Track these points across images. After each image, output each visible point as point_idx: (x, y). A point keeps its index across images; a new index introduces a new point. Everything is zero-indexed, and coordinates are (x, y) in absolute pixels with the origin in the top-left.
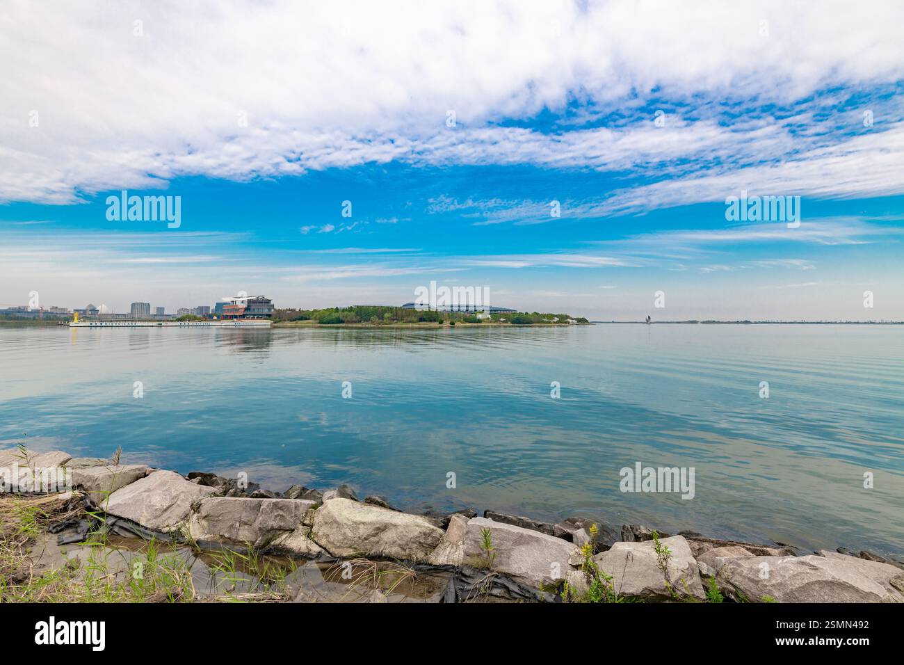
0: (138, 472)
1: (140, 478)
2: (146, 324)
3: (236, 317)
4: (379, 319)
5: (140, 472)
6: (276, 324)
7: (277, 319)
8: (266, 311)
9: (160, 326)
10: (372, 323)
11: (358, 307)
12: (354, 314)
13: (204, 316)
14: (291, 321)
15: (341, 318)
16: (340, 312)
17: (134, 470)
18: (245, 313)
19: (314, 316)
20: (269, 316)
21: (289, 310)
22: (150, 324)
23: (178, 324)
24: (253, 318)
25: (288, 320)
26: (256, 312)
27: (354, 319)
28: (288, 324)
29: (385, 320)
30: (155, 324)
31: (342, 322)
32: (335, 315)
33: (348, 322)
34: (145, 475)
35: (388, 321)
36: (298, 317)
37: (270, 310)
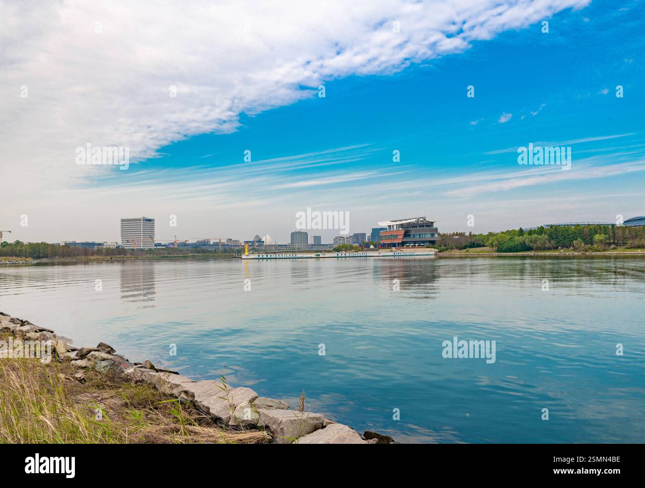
0: (316, 422)
1: (318, 429)
2: (305, 255)
3: (394, 245)
4: (586, 243)
5: (317, 422)
6: (441, 254)
7: (443, 247)
8: (428, 237)
9: (318, 258)
10: (575, 249)
11: (552, 226)
12: (546, 236)
13: (360, 246)
14: (460, 249)
15: (527, 243)
16: (525, 236)
17: (313, 419)
18: (405, 240)
19: (490, 241)
20: (432, 243)
21: (457, 234)
22: (309, 255)
23: (335, 254)
24: (414, 247)
25: (457, 248)
26: (417, 238)
27: (547, 245)
28: (457, 253)
29: (595, 246)
30: (313, 255)
31: (530, 249)
32: (518, 239)
33: (539, 249)
34: (323, 427)
35: (601, 247)
36: (469, 244)
37: (433, 235)
